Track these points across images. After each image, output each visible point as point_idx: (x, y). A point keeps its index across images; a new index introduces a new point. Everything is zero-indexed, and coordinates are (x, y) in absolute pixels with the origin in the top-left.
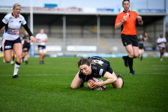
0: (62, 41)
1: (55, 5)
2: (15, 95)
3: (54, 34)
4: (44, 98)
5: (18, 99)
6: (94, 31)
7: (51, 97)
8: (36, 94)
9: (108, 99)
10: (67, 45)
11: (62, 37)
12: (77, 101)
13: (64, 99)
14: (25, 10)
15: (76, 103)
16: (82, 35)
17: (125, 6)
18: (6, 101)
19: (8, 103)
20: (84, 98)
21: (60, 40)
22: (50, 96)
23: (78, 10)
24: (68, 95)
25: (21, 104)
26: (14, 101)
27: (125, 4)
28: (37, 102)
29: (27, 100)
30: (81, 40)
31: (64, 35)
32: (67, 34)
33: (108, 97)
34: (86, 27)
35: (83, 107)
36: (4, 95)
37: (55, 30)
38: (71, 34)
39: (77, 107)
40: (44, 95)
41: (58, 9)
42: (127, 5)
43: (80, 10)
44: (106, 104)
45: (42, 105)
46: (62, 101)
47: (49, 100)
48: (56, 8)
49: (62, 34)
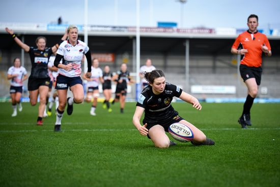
0: (185, 78)
1: (175, 24)
2: (113, 161)
3: (172, 67)
4: (156, 166)
5: (118, 166)
6: (232, 63)
7: (167, 163)
8: (144, 159)
9: (253, 167)
10: (191, 84)
11: (184, 73)
12: (206, 171)
13: (186, 167)
14: (128, 31)
15: (205, 173)
16: (214, 69)
17: (250, 24)
18: (99, 169)
19: (102, 172)
20: (217, 165)
21: (181, 76)
22: (166, 161)
23: (207, 31)
24: (193, 161)
25: (123, 174)
26: (111, 170)
27: (251, 22)
28: (146, 171)
29: (131, 168)
30: (212, 77)
31: (187, 69)
32: (191, 67)
33: (253, 165)
34: (220, 58)
35: (216, 179)
36: (97, 161)
37: (173, 62)
38: (198, 67)
39: (207, 180)
40: (157, 161)
41: (178, 30)
42: (253, 24)
43: (211, 31)
44: (250, 174)
45: (153, 175)
46: (183, 170)
47: (164, 167)
48: (175, 28)
49: (184, 67)
